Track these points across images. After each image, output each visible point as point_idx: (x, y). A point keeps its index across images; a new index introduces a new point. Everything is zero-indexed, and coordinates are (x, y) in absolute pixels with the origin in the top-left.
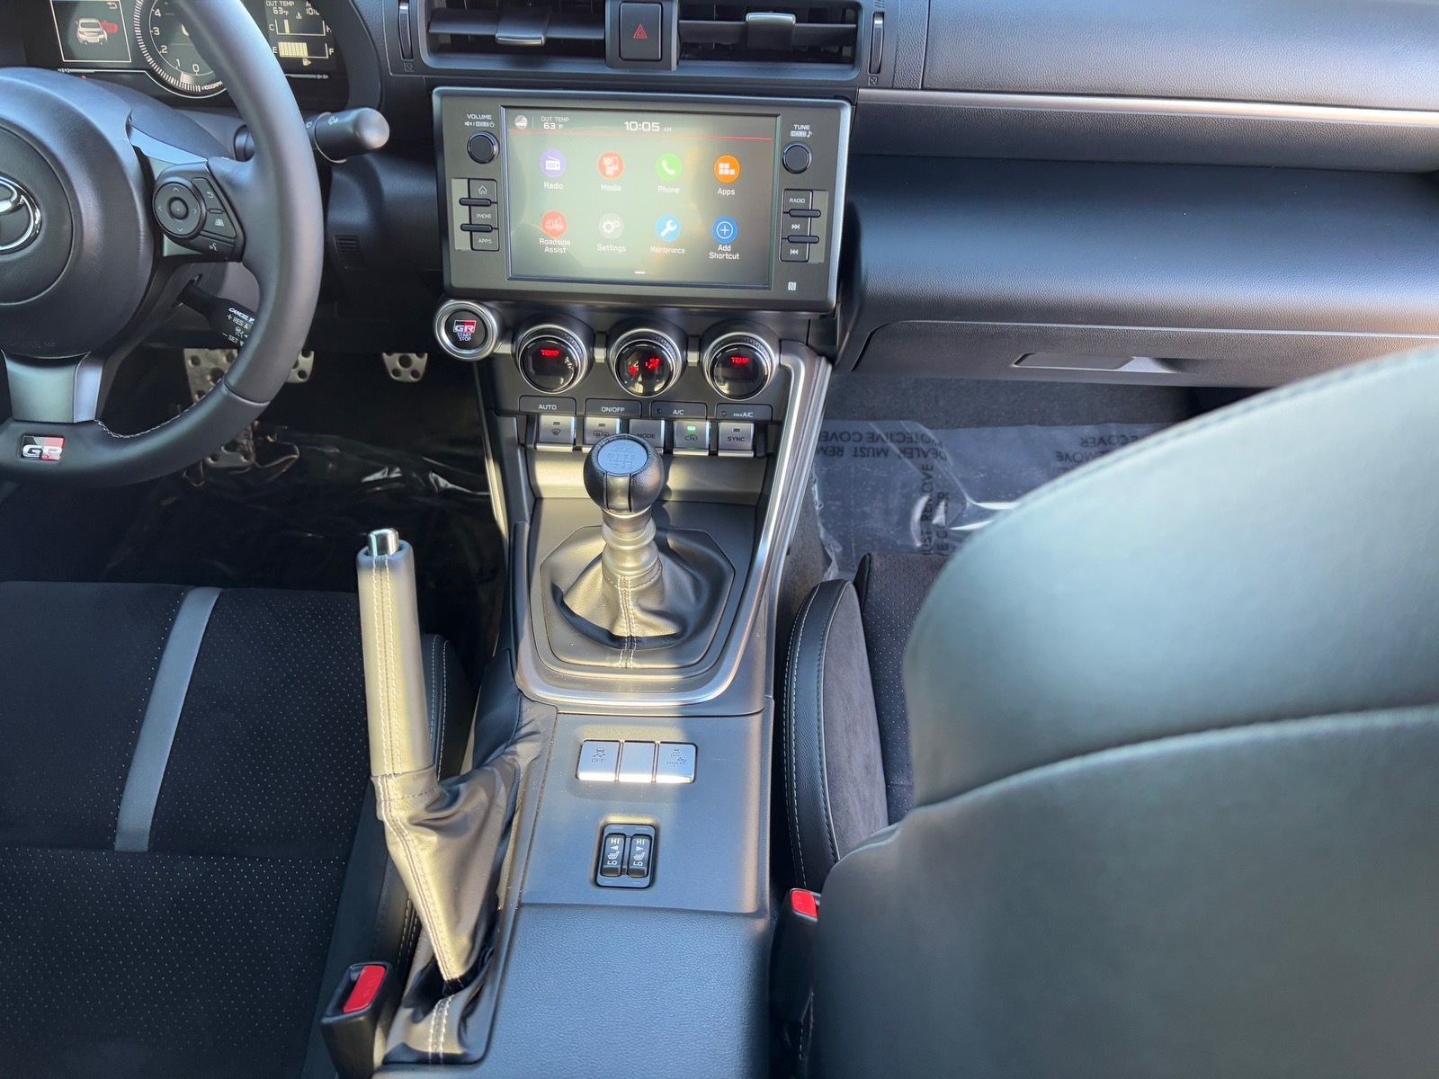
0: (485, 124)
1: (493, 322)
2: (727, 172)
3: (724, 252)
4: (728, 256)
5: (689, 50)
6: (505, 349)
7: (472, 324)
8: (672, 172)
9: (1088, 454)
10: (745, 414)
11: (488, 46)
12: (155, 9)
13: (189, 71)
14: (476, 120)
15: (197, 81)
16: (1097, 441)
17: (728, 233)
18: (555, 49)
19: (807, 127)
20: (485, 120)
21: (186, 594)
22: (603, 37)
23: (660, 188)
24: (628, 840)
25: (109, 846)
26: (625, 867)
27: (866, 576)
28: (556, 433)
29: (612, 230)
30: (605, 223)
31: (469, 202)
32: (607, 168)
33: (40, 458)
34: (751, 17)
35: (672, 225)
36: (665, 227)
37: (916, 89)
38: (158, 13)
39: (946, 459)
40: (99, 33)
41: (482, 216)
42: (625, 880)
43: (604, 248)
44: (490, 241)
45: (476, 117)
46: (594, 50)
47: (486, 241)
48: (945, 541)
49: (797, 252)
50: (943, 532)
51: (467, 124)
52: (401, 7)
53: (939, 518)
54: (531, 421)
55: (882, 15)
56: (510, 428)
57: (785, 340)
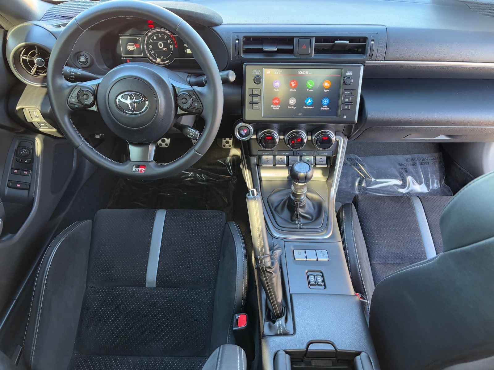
0: (258, 73)
1: (252, 129)
2: (327, 85)
3: (325, 108)
4: (326, 109)
5: (318, 51)
6: (254, 137)
7: (246, 130)
8: (311, 85)
9: (408, 163)
10: (325, 154)
11: (260, 51)
12: (151, 40)
13: (160, 58)
14: (256, 72)
15: (162, 61)
16: (411, 160)
17: (326, 102)
18: (279, 51)
19: (351, 72)
20: (259, 72)
21: (156, 212)
22: (293, 48)
23: (307, 90)
24: (315, 276)
25: (144, 286)
26: (317, 283)
27: (357, 202)
28: (267, 161)
29: (293, 102)
30: (292, 100)
31: (252, 95)
32: (292, 85)
33: (138, 172)
34: (336, 42)
35: (310, 100)
36: (308, 101)
37: (382, 61)
38: (152, 41)
39: (365, 166)
40: (134, 47)
41: (255, 99)
42: (317, 287)
43: (290, 107)
44: (257, 106)
45: (256, 71)
46: (291, 52)
47: (256, 106)
48: (366, 191)
49: (347, 107)
50: (365, 189)
51: (253, 73)
52: (236, 41)
53: (364, 184)
54: (260, 157)
55: (374, 40)
56: (254, 160)
57: (337, 132)
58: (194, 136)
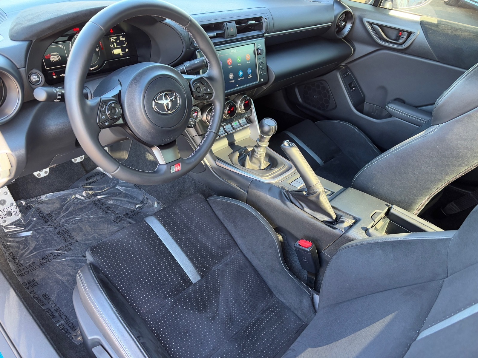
2: (248, 58)
3: (250, 76)
5: (239, 32)
7: (196, 112)
8: (240, 60)
10: (246, 115)
17: (250, 72)
18: (218, 36)
22: (224, 32)
23: (238, 65)
25: (191, 284)
29: (232, 77)
30: (231, 75)
32: (229, 62)
34: (248, 22)
35: (241, 72)
37: (272, 33)
40: (58, 57)
43: (231, 82)
49: (262, 72)
55: (266, 19)
58: (194, 123)
